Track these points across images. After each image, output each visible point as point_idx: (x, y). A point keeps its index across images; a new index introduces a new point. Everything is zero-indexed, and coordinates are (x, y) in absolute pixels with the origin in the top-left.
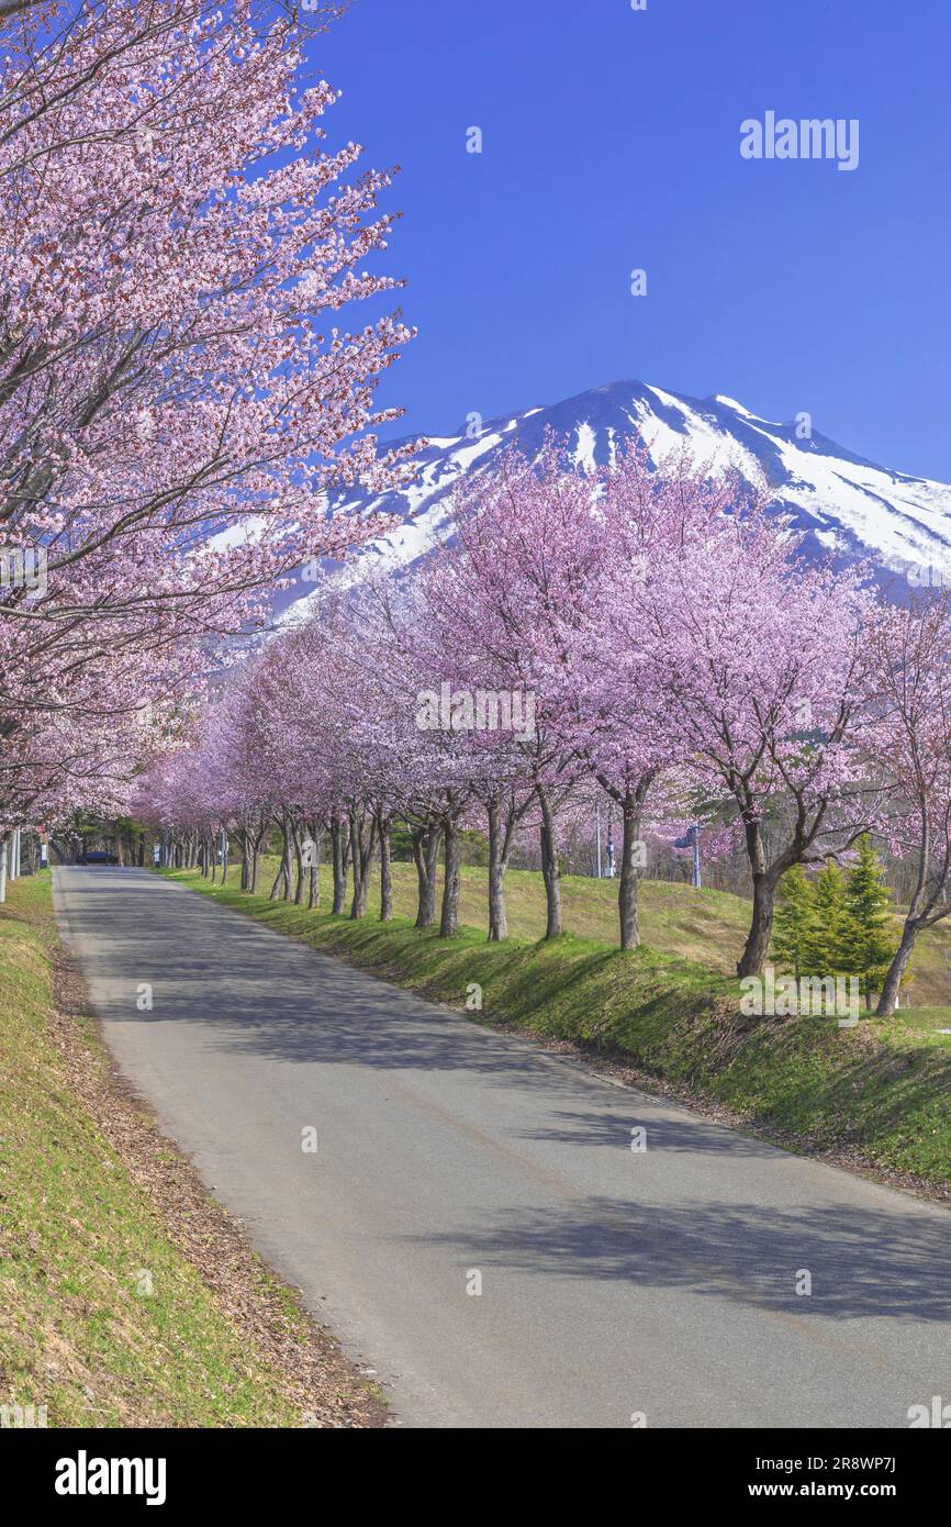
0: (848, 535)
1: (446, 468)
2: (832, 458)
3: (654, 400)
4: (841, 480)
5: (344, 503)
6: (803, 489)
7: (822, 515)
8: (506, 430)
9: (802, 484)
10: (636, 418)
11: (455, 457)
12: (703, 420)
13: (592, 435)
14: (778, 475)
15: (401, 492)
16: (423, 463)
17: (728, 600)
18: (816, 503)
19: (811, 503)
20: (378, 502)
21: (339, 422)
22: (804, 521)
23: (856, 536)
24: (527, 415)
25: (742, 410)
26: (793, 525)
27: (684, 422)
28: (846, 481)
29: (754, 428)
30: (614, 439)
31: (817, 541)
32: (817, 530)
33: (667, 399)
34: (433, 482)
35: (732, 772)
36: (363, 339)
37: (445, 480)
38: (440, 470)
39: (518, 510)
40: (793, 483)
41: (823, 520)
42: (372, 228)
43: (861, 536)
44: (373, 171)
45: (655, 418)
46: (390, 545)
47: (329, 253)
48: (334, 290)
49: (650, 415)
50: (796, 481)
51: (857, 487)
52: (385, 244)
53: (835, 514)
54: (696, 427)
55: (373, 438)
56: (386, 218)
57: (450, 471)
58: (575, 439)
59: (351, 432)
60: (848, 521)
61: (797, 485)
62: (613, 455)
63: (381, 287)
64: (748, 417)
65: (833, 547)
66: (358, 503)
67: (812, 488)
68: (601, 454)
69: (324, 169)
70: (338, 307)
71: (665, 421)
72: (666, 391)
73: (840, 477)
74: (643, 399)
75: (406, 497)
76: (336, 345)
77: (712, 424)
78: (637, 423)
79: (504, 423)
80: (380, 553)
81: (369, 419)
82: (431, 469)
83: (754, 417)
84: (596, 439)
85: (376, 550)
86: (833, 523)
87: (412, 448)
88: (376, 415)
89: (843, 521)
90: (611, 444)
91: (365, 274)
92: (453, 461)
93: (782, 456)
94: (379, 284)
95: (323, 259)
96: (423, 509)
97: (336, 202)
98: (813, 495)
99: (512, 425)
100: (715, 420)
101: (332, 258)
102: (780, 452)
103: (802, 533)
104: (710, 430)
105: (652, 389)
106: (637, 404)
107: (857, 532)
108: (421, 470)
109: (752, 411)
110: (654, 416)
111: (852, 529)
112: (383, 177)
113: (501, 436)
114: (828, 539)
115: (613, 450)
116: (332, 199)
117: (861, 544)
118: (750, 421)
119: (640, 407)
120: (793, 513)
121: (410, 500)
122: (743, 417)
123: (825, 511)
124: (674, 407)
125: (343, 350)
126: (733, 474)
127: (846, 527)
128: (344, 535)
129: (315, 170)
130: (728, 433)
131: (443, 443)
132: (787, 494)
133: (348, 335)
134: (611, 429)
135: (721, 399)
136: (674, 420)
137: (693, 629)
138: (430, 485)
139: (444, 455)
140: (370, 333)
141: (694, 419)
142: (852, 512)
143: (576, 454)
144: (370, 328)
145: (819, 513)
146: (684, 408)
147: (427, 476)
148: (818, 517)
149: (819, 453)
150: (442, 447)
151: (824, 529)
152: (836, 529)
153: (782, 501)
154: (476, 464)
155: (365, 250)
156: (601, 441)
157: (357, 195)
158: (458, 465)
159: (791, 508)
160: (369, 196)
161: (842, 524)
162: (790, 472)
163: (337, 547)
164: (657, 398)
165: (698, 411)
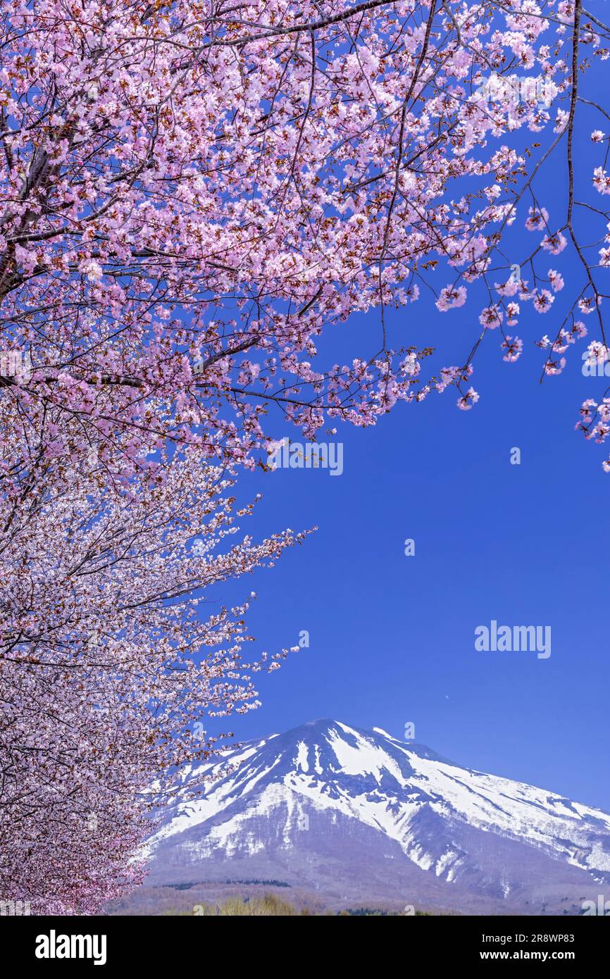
0: (448, 805)
1: (225, 767)
2: (437, 762)
3: (339, 729)
4: (443, 774)
6: (422, 779)
7: (433, 794)
8: (259, 746)
9: (422, 776)
10: (330, 739)
11: (231, 761)
12: (367, 740)
13: (307, 748)
14: (408, 772)
15: (201, 780)
16: (213, 765)
18: (429, 787)
19: (427, 787)
22: (424, 797)
23: (453, 806)
24: (271, 738)
25: (387, 736)
26: (418, 799)
27: (356, 741)
28: (445, 775)
29: (403, 750)
30: (318, 751)
31: (431, 809)
32: (430, 802)
33: (347, 729)
38: (222, 769)
40: (416, 776)
41: (433, 797)
43: (455, 806)
45: (340, 740)
46: (194, 811)
49: (338, 738)
50: (418, 775)
51: (451, 778)
53: (440, 793)
54: (363, 745)
57: (228, 769)
58: (297, 750)
60: (447, 797)
61: (419, 777)
62: (317, 760)
64: (391, 739)
65: (440, 812)
67: (427, 779)
68: (311, 759)
71: (345, 741)
72: (346, 725)
73: (442, 772)
74: (334, 729)
75: (204, 784)
77: (371, 743)
78: (330, 742)
79: (258, 742)
80: (188, 816)
82: (217, 768)
83: (394, 739)
84: (308, 751)
85: (186, 814)
86: (439, 798)
89: (444, 797)
90: (317, 754)
92: (230, 763)
93: (410, 761)
96: (212, 791)
98: (427, 782)
99: (263, 743)
100: (373, 741)
102: (409, 758)
103: (422, 804)
104: (370, 746)
105: (339, 723)
106: (330, 732)
107: (453, 804)
108: (212, 768)
109: (393, 736)
111: (450, 802)
113: (256, 749)
114: (437, 807)
115: (318, 757)
117: (455, 810)
118: (392, 741)
119: (332, 733)
120: (417, 792)
121: (205, 786)
122: (388, 739)
123: (434, 791)
124: (350, 733)
126: (384, 771)
127: (447, 801)
130: (380, 748)
131: (225, 754)
132: (412, 781)
134: (316, 745)
135: (376, 729)
136: (351, 741)
139: (225, 760)
141: (362, 740)
142: (449, 792)
143: (297, 759)
145: (431, 793)
146: (356, 734)
147: (215, 771)
148: (431, 795)
149: (430, 759)
150: (224, 756)
151: (435, 801)
152: (441, 801)
153: (411, 786)
154: (242, 765)
156: (311, 751)
158: (232, 766)
159: (416, 790)
161: (444, 799)
162: (415, 769)
164: (341, 728)
165: (364, 736)
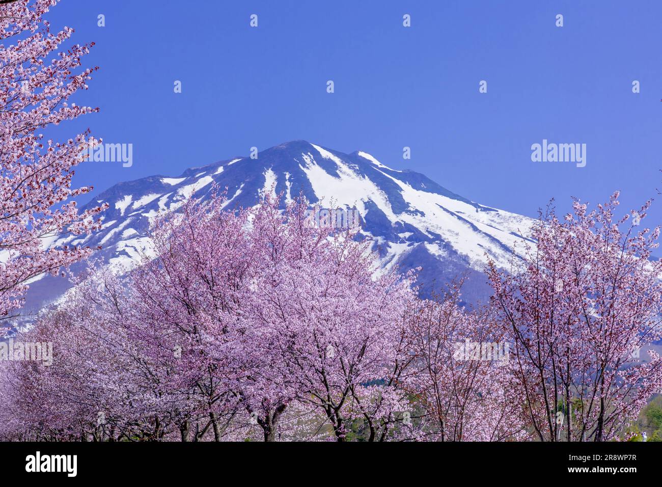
0: (447, 246)
1: (175, 199)
2: (435, 195)
3: (316, 154)
4: (442, 209)
5: (104, 222)
6: (417, 215)
7: (430, 232)
8: (216, 173)
9: (416, 212)
10: (304, 166)
11: (181, 191)
12: (350, 168)
13: (274, 177)
14: (400, 206)
15: (144, 215)
16: (159, 195)
17: (324, 295)
18: (425, 224)
19: (422, 224)
20: (128, 221)
21: (50, 195)
22: (417, 236)
23: (452, 247)
24: (231, 163)
25: (375, 162)
26: (410, 239)
27: (337, 169)
28: (445, 210)
29: (384, 174)
30: (290, 180)
31: (426, 250)
32: (426, 242)
33: (325, 154)
34: (165, 208)
35: (329, 406)
36: (67, 146)
37: (174, 206)
38: (170, 200)
39: (195, 236)
40: (410, 211)
41: (430, 236)
42: (79, 77)
43: (456, 247)
44: (78, 46)
46: (136, 250)
47: (53, 90)
48: (54, 114)
49: (314, 164)
50: (412, 210)
51: (452, 214)
52: (86, 86)
53: (438, 232)
54: (344, 173)
55: (74, 203)
56: (88, 70)
57: (177, 201)
58: (263, 179)
59: (58, 201)
60: (447, 236)
61: (413, 212)
62: (288, 191)
63: (83, 112)
64: (380, 166)
65: (437, 254)
66: (114, 222)
67: (423, 214)
68: (280, 188)
69: (48, 43)
70: (57, 124)
71: (323, 168)
72: (325, 148)
73: (441, 207)
74: (309, 154)
75: (148, 218)
76: (51, 150)
77: (355, 171)
78: (305, 170)
79: (215, 168)
80: (130, 257)
81: (70, 193)
82: (164, 199)
83: (384, 166)
84: (277, 180)
85: (127, 254)
86: (437, 238)
87: (99, 209)
88: (75, 191)
89: (443, 237)
90: (288, 183)
91: (74, 105)
92: (180, 194)
93: (402, 193)
94: (82, 110)
95: (49, 95)
96: (158, 226)
97: (56, 62)
98: (423, 219)
99: (221, 170)
100: (358, 168)
101: (55, 93)
102: (401, 190)
103: (416, 244)
104: (354, 175)
105: (315, 147)
106: (305, 157)
107: (452, 244)
108: (158, 200)
109: (382, 162)
110: (316, 165)
111: (449, 242)
112: (84, 48)
113: (213, 177)
114: (433, 249)
115: (289, 187)
116: (54, 60)
117: (455, 252)
118: (381, 169)
119: (307, 158)
120: (409, 231)
121: (150, 220)
122: (377, 166)
123: (431, 229)
124: (330, 159)
125: (54, 153)
126: (369, 205)
127: (446, 241)
128: (56, 261)
129: (44, 43)
130: (366, 177)
131: (173, 182)
132: (405, 218)
133: (58, 144)
134: (287, 173)
135: (362, 154)
136: (330, 168)
137: (301, 314)
138: (163, 210)
139: (174, 189)
140: (71, 143)
141: (344, 168)
142: (449, 231)
143: (263, 190)
144: (71, 140)
145: (427, 231)
146: (337, 160)
147: (161, 204)
148: (426, 234)
149: (427, 191)
150: (172, 184)
151: (431, 242)
152: (438, 242)
153: (403, 223)
154: (196, 195)
155: (74, 90)
156: (280, 181)
157: (68, 59)
158: (183, 196)
159: (409, 228)
160: (75, 60)
161: (442, 238)
162: (408, 203)
163: (52, 267)
164: (319, 153)
165: (346, 162)
